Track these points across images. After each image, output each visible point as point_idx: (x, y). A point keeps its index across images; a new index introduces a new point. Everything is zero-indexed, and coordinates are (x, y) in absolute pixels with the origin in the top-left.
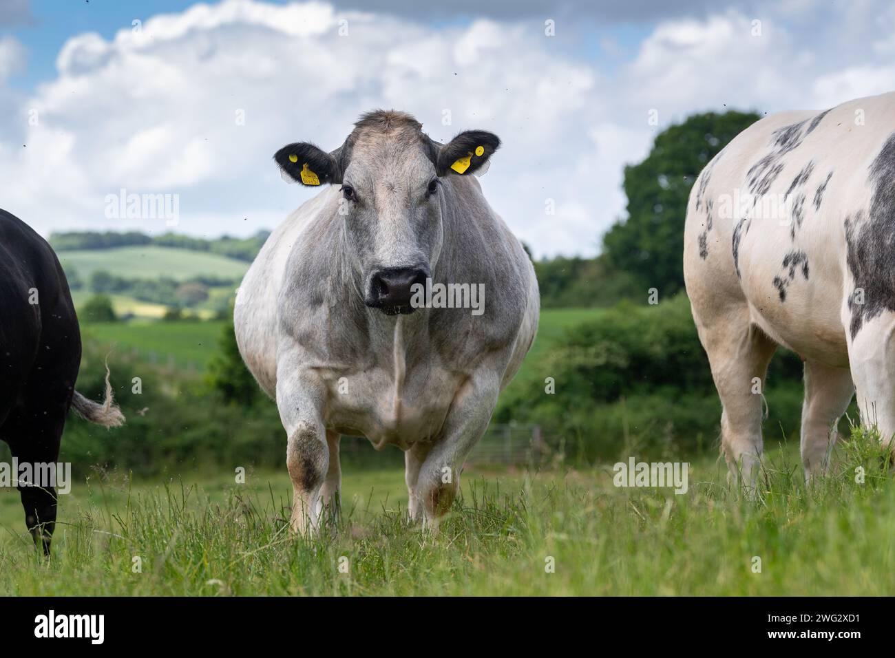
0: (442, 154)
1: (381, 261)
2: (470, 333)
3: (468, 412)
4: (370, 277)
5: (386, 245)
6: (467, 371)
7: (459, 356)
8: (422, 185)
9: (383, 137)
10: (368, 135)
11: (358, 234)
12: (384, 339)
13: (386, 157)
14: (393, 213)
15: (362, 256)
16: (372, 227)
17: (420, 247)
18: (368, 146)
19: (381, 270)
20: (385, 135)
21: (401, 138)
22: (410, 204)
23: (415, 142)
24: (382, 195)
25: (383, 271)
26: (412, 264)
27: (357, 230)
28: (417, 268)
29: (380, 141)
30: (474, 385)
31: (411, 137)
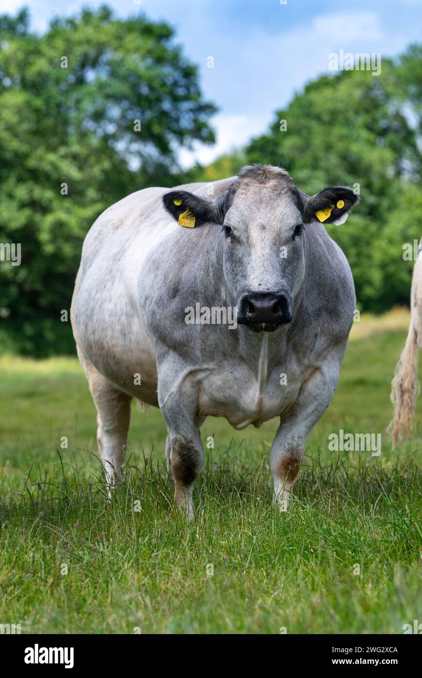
0: (309, 204)
1: (250, 286)
2: (319, 334)
3: (317, 395)
4: (241, 298)
5: (255, 273)
6: (317, 364)
7: (310, 354)
8: (290, 229)
9: (260, 187)
10: (247, 184)
11: (233, 265)
12: (252, 350)
13: (261, 203)
14: (263, 248)
15: (236, 283)
16: (245, 260)
17: (283, 277)
18: (246, 194)
19: (249, 293)
20: (262, 185)
21: (275, 188)
22: (278, 243)
23: (286, 193)
24: (255, 234)
25: (251, 294)
26: (275, 289)
27: (233, 262)
28: (279, 294)
29: (257, 190)
30: (322, 374)
31: (283, 189)
